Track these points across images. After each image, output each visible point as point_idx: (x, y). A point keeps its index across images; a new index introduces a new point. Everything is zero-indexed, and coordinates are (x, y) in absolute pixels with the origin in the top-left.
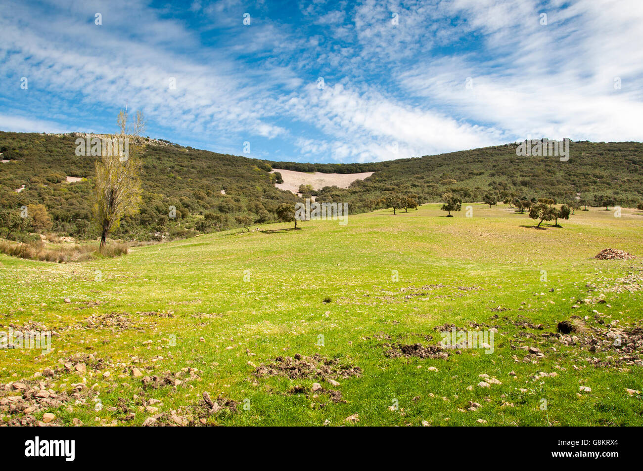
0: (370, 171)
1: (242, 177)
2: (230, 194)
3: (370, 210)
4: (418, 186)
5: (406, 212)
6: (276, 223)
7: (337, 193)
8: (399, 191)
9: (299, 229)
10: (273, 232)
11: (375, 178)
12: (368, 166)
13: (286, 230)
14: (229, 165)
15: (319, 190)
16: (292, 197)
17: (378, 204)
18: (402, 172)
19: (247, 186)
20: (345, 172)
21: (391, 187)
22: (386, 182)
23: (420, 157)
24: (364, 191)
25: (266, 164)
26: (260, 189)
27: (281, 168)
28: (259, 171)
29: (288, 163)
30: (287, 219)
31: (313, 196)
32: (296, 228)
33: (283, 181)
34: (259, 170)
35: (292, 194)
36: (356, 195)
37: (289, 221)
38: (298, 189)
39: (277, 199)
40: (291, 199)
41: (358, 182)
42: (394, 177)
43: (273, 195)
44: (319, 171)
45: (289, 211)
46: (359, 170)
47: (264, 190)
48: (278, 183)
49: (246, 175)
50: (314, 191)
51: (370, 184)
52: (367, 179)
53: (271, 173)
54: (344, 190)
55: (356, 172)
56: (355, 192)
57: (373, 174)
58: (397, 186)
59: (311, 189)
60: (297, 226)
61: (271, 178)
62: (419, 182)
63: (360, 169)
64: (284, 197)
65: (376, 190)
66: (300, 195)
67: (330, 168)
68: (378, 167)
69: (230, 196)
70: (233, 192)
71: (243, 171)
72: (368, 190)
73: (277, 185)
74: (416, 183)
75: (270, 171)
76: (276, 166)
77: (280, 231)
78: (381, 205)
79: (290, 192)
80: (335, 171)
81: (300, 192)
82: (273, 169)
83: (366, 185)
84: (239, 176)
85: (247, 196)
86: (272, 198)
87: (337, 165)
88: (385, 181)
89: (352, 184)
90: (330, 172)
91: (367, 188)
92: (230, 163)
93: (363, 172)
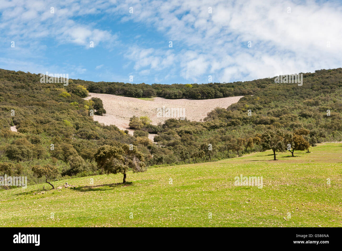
0: (236, 94)
1: (43, 106)
2: (24, 131)
3: (238, 154)
4: (310, 116)
5: (293, 156)
6: (95, 175)
7: (187, 128)
8: (280, 124)
9: (130, 184)
10: (90, 189)
11: (244, 105)
12: (233, 87)
13: (111, 185)
14: (23, 87)
15: (159, 125)
16: (119, 135)
17: (249, 144)
18: (285, 96)
19: (50, 119)
20: (199, 97)
21: (269, 118)
22: (261, 111)
23: (313, 72)
24: (229, 125)
25: (80, 86)
26: (70, 123)
27: (102, 92)
28: (68, 97)
29: (113, 83)
30: (111, 170)
31: (150, 133)
32: (125, 183)
33: (105, 112)
34: (69, 94)
35: (118, 130)
36: (216, 130)
37: (115, 172)
38: (128, 122)
39: (97, 138)
40: (117, 139)
41: (219, 112)
42: (272, 103)
43: (90, 132)
44: (159, 95)
45: (115, 157)
46: (219, 94)
47: (77, 124)
48: (97, 114)
49: (48, 102)
50: (151, 127)
51: (236, 113)
52: (233, 107)
53: (87, 99)
54: (197, 124)
55: (216, 97)
56: (214, 127)
57: (241, 99)
58: (278, 116)
59: (147, 122)
60: (127, 180)
61: (88, 107)
62: (311, 110)
63: (221, 91)
64: (107, 136)
65: (246, 123)
66: (131, 133)
67: (176, 91)
68: (248, 88)
69: (24, 135)
70: (29, 129)
71: (44, 97)
72: (233, 124)
73: (96, 118)
74: (307, 112)
75: (85, 95)
76: (93, 88)
77: (101, 187)
78: (254, 145)
79: (115, 128)
80: (184, 95)
81: (131, 128)
82: (90, 94)
83: (231, 115)
84: (37, 105)
85: (50, 135)
86: (89, 138)
87: (188, 86)
88: (259, 109)
89: (210, 115)
90: (176, 97)
91: (233, 120)
92: (23, 84)
93: (225, 96)
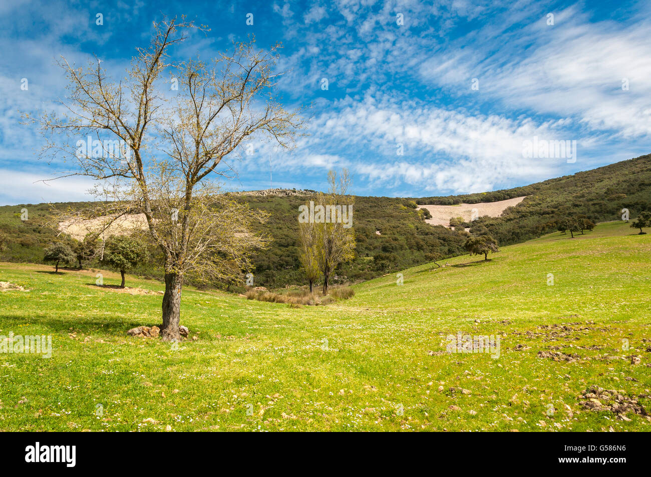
0: (519, 196)
1: (392, 217)
2: (385, 234)
3: (537, 236)
4: (581, 206)
5: (583, 234)
7: (491, 222)
8: (560, 214)
9: (490, 260)
10: (464, 266)
11: (527, 203)
12: (516, 191)
13: (477, 262)
14: (375, 206)
15: (470, 222)
16: (446, 231)
17: (543, 229)
18: (557, 193)
19: (399, 225)
20: (493, 201)
21: (550, 209)
22: (542, 205)
23: (573, 174)
24: (520, 217)
25: (411, 202)
26: (412, 226)
27: (425, 204)
28: (405, 209)
29: (431, 198)
30: (477, 252)
31: (466, 227)
32: (486, 260)
33: (431, 217)
34: (406, 208)
35: (445, 228)
36: (512, 222)
38: (449, 222)
39: (432, 234)
40: (445, 233)
41: (510, 209)
42: (548, 199)
43: (427, 231)
44: (464, 202)
45: (480, 244)
46: (506, 197)
47: (417, 226)
48: (427, 218)
49: (394, 214)
50: (465, 223)
51: (523, 209)
52: (519, 205)
53: (418, 209)
54: (497, 218)
55: (505, 199)
56: (510, 220)
57: (524, 199)
58: (556, 208)
59: (462, 221)
60: (487, 258)
61: (420, 215)
62: (580, 201)
63: (508, 195)
64: (438, 232)
65: (533, 214)
66: (453, 228)
67: (476, 198)
68: (527, 191)
69: (386, 236)
70: (388, 232)
71: (390, 211)
72: (523, 216)
73: (427, 221)
74: (578, 203)
75: (415, 207)
76: (420, 202)
77: (471, 264)
78: (547, 229)
79: (442, 227)
80: (482, 200)
81: (452, 225)
82: (418, 206)
83: (520, 210)
84: (388, 216)
85: (401, 235)
86: (427, 234)
87: (483, 194)
88: (540, 204)
89: (505, 212)
90: (476, 202)
91: (523, 214)
92: (375, 205)
93: (511, 198)
